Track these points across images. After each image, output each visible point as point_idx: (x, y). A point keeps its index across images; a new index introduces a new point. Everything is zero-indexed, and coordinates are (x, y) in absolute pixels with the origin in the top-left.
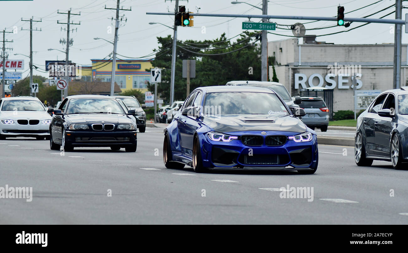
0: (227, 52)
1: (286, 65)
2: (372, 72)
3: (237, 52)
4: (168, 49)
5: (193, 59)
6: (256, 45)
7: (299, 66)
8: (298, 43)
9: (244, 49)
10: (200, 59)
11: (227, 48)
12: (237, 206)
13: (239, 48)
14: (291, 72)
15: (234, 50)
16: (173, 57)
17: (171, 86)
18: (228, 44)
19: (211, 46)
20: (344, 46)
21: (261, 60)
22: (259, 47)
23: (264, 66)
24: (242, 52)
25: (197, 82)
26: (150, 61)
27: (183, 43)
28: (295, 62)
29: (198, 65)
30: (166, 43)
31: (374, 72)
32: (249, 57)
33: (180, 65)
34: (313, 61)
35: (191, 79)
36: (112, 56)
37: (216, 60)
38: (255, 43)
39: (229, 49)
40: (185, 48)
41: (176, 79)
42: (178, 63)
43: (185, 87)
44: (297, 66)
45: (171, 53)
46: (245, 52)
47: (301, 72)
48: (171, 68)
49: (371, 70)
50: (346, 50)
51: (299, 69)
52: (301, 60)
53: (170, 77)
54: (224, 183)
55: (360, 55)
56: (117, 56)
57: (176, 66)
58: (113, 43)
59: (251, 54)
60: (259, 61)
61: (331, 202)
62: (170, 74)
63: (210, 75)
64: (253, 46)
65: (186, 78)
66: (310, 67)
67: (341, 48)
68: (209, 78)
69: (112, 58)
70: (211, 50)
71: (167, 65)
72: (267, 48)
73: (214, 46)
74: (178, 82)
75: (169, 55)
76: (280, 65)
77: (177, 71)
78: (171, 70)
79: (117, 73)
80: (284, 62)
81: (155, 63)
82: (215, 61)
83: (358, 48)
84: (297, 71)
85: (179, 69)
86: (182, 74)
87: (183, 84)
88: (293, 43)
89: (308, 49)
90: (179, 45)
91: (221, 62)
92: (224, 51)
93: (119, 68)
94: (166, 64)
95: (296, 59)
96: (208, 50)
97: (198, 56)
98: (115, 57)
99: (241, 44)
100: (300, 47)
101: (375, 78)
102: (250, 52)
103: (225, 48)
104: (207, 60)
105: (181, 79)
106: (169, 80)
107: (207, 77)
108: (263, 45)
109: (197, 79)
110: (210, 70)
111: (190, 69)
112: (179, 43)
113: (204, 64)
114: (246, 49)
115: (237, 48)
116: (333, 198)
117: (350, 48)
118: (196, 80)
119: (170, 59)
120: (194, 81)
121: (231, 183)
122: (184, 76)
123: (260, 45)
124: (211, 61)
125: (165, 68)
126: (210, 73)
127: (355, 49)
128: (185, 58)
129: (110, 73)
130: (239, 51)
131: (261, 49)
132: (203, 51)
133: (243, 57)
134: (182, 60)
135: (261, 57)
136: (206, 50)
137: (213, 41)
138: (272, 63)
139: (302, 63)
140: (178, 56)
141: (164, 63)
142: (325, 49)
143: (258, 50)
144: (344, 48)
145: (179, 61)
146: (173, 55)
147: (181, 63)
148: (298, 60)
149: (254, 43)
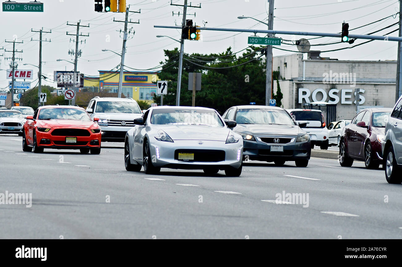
0: (232, 66)
1: (290, 80)
2: (375, 88)
3: (243, 66)
4: (175, 62)
5: (199, 72)
6: (261, 59)
7: (303, 81)
8: (302, 59)
9: (249, 63)
10: (205, 72)
11: (233, 62)
12: (239, 217)
13: (244, 62)
14: (295, 87)
15: (239, 64)
16: (180, 69)
17: (177, 98)
18: (234, 58)
19: (217, 60)
20: (348, 62)
21: (266, 75)
22: (264, 61)
23: (269, 80)
24: (247, 66)
25: (203, 95)
26: (157, 73)
27: (189, 56)
28: (299, 77)
29: (204, 78)
30: (173, 55)
31: (377, 89)
32: (254, 71)
33: (186, 78)
34: (316, 76)
35: (197, 92)
36: (119, 67)
37: (222, 74)
38: (261, 57)
39: (235, 63)
40: (191, 61)
41: (182, 92)
42: (184, 76)
43: (191, 100)
44: (302, 81)
45: (178, 66)
46: (250, 66)
47: (305, 87)
48: (177, 81)
49: (373, 86)
50: (349, 66)
51: (303, 84)
52: (306, 75)
53: (176, 89)
54: (227, 194)
55: (363, 71)
56: (124, 68)
57: (182, 79)
58: (121, 55)
59: (257, 68)
60: (263, 75)
61: (332, 215)
62: (176, 87)
63: (216, 88)
64: (259, 60)
65: (192, 91)
66: (314, 82)
67: (344, 64)
68: (214, 91)
69: (120, 70)
70: (217, 64)
71: (173, 78)
72: (272, 63)
73: (220, 59)
74: (184, 94)
75: (175, 68)
76: (284, 79)
77: (183, 84)
78: (177, 83)
79: (124, 84)
80: (288, 77)
81: (162, 75)
82: (220, 74)
83: (362, 65)
84: (301, 86)
85: (185, 82)
86: (188, 87)
87: (189, 97)
88: (298, 58)
89: (311, 64)
90: (185, 58)
91: (226, 76)
92: (230, 65)
93: (125, 80)
94: (172, 76)
95: (301, 74)
96: (214, 63)
97: (204, 69)
98: (122, 68)
99: (246, 58)
100: (304, 62)
101: (377, 95)
102: (256, 67)
103: (231, 62)
104: (212, 73)
105: (187, 91)
106: (175, 92)
107: (212, 90)
108: (268, 59)
109: (203, 92)
110: (216, 83)
111: (196, 82)
112: (186, 56)
113: (210, 77)
114: (251, 63)
115: (242, 62)
116: (334, 211)
117: (354, 65)
118: (201, 93)
119: (176, 72)
120: (199, 93)
121: (234, 194)
122: (190, 89)
123: (265, 60)
124: (217, 74)
125: (172, 80)
126: (215, 86)
127: (359, 66)
128: (192, 71)
129: (117, 84)
130: (245, 65)
131: (266, 63)
132: (209, 64)
133: (248, 71)
134: (188, 73)
135: (266, 71)
136: (212, 64)
137: (219, 55)
138: (276, 78)
139: (306, 78)
140: (185, 69)
141: (170, 76)
142: (329, 65)
143: (263, 64)
144: (348, 64)
145: (185, 73)
146: (180, 68)
147: (187, 76)
148: (303, 75)
149: (259, 58)
